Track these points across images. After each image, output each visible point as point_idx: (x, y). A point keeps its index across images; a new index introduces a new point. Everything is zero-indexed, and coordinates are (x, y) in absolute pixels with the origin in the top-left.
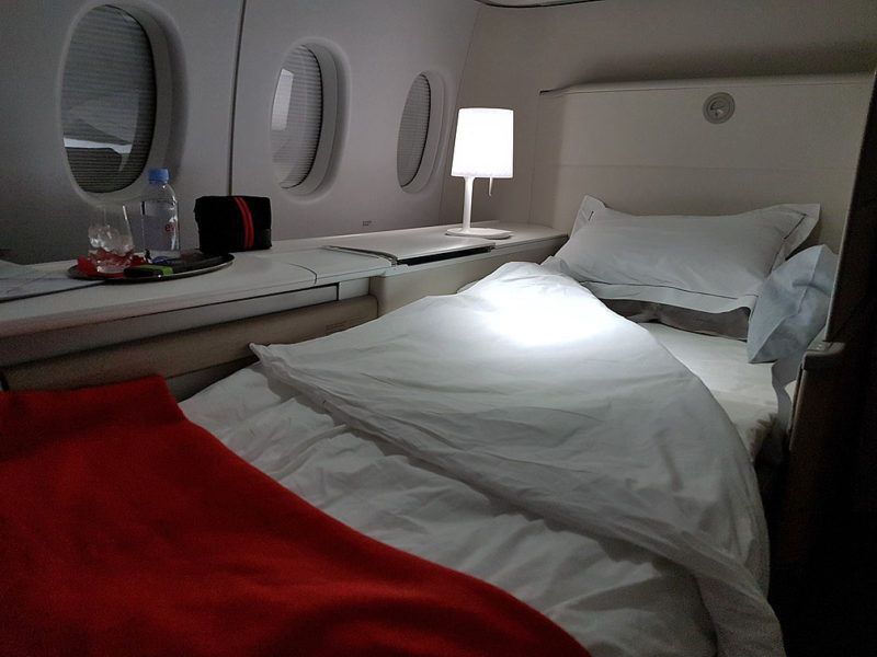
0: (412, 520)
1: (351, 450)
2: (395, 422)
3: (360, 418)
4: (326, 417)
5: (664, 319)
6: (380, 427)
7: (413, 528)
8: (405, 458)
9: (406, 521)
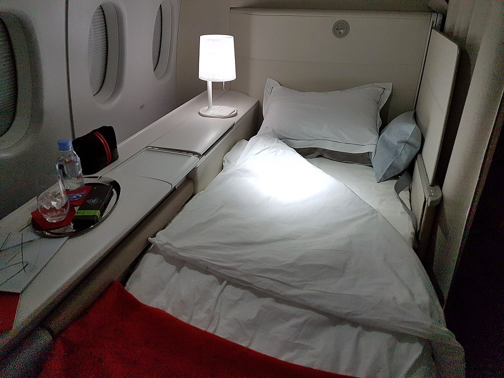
0: (301, 342)
1: (241, 299)
2: (258, 277)
3: (235, 277)
4: (211, 278)
5: (325, 155)
6: (249, 281)
7: (305, 348)
8: (272, 299)
9: (299, 344)
